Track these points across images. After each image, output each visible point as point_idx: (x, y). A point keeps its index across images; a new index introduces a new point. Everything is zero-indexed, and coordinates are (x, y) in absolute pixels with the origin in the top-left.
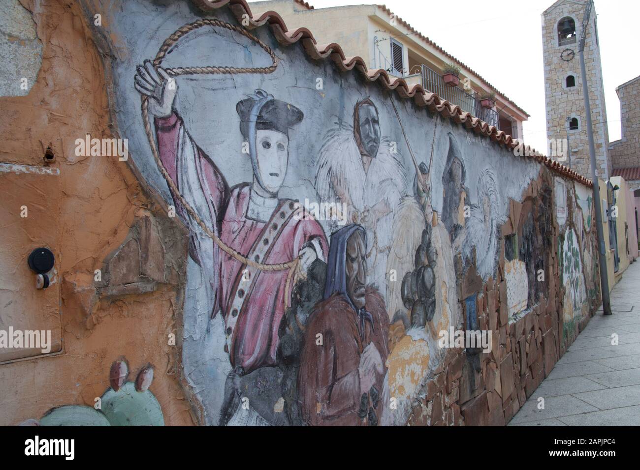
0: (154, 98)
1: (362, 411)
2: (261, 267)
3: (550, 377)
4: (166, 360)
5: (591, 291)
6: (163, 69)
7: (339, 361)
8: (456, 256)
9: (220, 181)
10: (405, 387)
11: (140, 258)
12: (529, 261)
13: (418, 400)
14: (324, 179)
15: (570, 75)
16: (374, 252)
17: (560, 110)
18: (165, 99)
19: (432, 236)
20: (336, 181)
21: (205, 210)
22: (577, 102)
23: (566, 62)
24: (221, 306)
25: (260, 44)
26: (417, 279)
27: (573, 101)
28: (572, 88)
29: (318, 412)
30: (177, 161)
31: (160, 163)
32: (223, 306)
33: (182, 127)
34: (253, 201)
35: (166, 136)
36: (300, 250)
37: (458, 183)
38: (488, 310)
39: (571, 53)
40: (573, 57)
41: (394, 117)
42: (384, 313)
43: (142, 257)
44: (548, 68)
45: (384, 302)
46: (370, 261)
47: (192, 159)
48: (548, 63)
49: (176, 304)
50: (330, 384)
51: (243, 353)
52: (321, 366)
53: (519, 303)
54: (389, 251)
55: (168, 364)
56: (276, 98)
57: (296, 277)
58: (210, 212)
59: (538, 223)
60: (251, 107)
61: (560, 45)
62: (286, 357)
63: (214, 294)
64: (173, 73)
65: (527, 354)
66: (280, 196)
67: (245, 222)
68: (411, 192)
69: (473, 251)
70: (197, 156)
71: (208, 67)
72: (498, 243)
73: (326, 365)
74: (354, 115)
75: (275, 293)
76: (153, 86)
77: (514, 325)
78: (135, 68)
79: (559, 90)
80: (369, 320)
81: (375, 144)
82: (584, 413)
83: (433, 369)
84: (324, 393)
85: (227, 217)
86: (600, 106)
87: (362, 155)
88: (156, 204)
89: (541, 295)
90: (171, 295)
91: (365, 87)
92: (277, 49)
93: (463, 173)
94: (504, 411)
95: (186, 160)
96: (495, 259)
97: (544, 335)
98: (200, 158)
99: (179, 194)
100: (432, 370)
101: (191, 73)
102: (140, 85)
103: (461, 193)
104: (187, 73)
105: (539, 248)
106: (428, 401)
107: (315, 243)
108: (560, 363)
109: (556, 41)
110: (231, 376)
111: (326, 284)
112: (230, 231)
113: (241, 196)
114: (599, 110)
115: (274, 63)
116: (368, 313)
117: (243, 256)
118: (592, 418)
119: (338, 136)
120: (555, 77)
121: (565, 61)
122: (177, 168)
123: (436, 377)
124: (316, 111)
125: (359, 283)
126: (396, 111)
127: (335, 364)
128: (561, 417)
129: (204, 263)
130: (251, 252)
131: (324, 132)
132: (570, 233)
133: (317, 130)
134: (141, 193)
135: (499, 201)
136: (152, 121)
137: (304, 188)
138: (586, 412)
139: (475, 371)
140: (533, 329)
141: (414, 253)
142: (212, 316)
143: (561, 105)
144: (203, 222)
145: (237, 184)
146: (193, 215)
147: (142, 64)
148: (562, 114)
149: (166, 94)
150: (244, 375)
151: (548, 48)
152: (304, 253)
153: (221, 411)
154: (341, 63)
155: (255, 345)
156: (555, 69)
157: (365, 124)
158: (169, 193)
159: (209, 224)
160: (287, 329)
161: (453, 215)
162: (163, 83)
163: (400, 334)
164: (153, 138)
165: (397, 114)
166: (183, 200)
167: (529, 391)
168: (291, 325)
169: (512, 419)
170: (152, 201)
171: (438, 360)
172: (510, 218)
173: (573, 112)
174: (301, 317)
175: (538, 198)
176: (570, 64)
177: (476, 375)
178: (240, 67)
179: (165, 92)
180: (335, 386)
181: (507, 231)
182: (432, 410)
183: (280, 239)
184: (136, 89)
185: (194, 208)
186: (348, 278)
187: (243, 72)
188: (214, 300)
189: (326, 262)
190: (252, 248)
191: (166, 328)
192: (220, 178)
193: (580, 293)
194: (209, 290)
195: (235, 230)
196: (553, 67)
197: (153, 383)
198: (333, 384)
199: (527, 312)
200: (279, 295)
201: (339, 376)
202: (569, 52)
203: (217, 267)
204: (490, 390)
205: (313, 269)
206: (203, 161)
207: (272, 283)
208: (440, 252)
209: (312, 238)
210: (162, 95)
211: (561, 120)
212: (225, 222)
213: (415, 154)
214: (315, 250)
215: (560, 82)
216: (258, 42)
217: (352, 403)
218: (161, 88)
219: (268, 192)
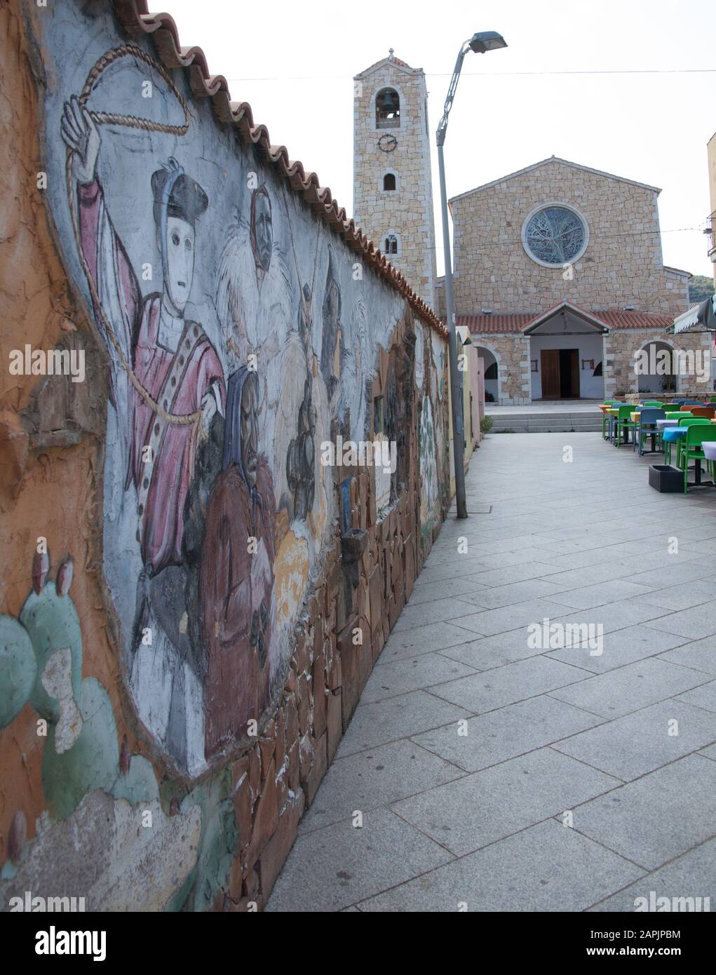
0: (79, 153)
1: (253, 636)
2: (168, 417)
3: (412, 601)
4: (85, 550)
5: (442, 485)
6: (88, 111)
7: (234, 564)
8: (332, 421)
9: (135, 287)
10: (289, 604)
11: (67, 392)
12: (392, 435)
13: (300, 624)
14: (223, 297)
15: (390, 172)
16: (264, 407)
17: (373, 223)
18: (88, 158)
19: (313, 391)
20: (234, 300)
21: (120, 328)
22: (398, 214)
23: (385, 154)
24: (134, 474)
25: (175, 91)
26: (300, 449)
27: (392, 211)
28: (391, 192)
29: (216, 636)
30: (97, 252)
31: (81, 253)
32: (136, 472)
33: (102, 203)
34: (163, 320)
35: (87, 212)
36: (202, 397)
37: (336, 317)
38: (359, 502)
39: (393, 141)
40: (395, 147)
41: (285, 215)
42: (272, 496)
43: (69, 391)
44: (360, 158)
45: (272, 481)
46: (261, 418)
47: (109, 251)
48: (359, 151)
49: (97, 465)
50: (226, 595)
51: (153, 545)
52: (219, 568)
53: (383, 495)
54: (277, 407)
55: (87, 555)
56: (186, 172)
57: (199, 436)
58: (125, 331)
59: (401, 383)
60: (164, 181)
61: (378, 127)
62: (190, 552)
63: (128, 453)
64: (97, 120)
65: (391, 567)
66: (187, 317)
67: (156, 350)
68: (296, 327)
69: (347, 416)
70: (115, 247)
71: (129, 116)
72: (368, 405)
73: (223, 567)
74: (252, 207)
75: (181, 458)
76: (78, 135)
77: (381, 525)
78: (61, 106)
79: (373, 192)
80: (260, 505)
81: (268, 253)
82: (466, 642)
83: (313, 581)
84: (222, 607)
85: (140, 342)
86: (428, 222)
87: (256, 265)
88: (80, 314)
89: (403, 485)
90: (91, 452)
91: (262, 169)
92: (190, 102)
93: (340, 303)
94: (372, 647)
95: (105, 250)
96: (365, 430)
97: (405, 542)
98: (117, 250)
99: (99, 301)
100: (312, 583)
101: (114, 123)
102: (66, 132)
103: (337, 331)
104: (110, 122)
105: (402, 419)
106: (310, 626)
107: (215, 387)
108: (419, 583)
109: (372, 120)
110: (142, 578)
111: (225, 448)
112: (142, 362)
113: (153, 311)
114: (426, 228)
115: (186, 120)
116: (259, 495)
117: (154, 400)
118: (479, 647)
119: (237, 235)
120: (368, 174)
121: (384, 151)
122: (97, 262)
123: (317, 592)
124: (219, 196)
125: (252, 450)
126: (286, 206)
127: (231, 565)
128: (440, 650)
129: (119, 407)
130: (160, 395)
131: (225, 229)
132: (426, 400)
133: (219, 225)
134: (65, 296)
135: (368, 347)
136: (75, 188)
137: (206, 306)
138: (469, 640)
139: (352, 587)
140: (395, 533)
141: (298, 412)
142: (126, 488)
143: (375, 216)
144: (119, 346)
145: (149, 292)
146: (110, 334)
147: (69, 100)
148: (376, 229)
149: (90, 150)
150: (155, 575)
151: (361, 130)
152: (206, 402)
153: (133, 628)
154: (248, 131)
155: (163, 534)
156: (369, 162)
157: (260, 222)
158: (90, 297)
159: (124, 350)
160: (190, 511)
161: (330, 361)
162: (87, 132)
163: (284, 529)
164: (75, 214)
165: (287, 211)
166: (102, 311)
167: (393, 620)
168: (194, 506)
169: (378, 658)
170: (76, 308)
171: (318, 568)
172: (379, 372)
173: (392, 227)
174: (203, 494)
175: (401, 347)
176: (391, 157)
177: (353, 591)
178: (157, 122)
179: (89, 147)
180: (231, 598)
181: (376, 392)
182: (314, 639)
183: (186, 379)
184: (62, 136)
185: (111, 324)
186: (243, 442)
187: (159, 130)
188: (128, 463)
189: (224, 417)
190: (161, 390)
191: (86, 501)
192: (135, 283)
193: (433, 486)
194: (124, 448)
195: (147, 361)
196: (366, 157)
197: (72, 583)
198: (229, 595)
199: (391, 508)
200: (184, 460)
201: (234, 585)
202: (390, 139)
203: (131, 413)
204: (362, 615)
205: (213, 426)
206: (120, 254)
207: (178, 443)
208: (319, 414)
209: (213, 380)
210: (86, 150)
211: (374, 237)
212: (138, 348)
213: (300, 271)
214: (215, 398)
215: (375, 181)
216: (173, 88)
217: (245, 624)
218: (85, 139)
219: (175, 308)
